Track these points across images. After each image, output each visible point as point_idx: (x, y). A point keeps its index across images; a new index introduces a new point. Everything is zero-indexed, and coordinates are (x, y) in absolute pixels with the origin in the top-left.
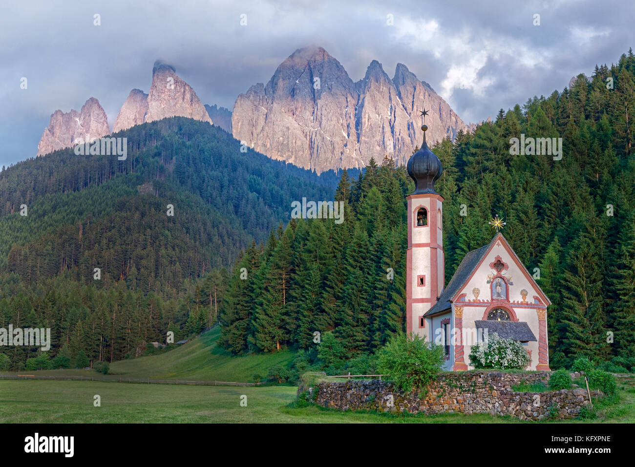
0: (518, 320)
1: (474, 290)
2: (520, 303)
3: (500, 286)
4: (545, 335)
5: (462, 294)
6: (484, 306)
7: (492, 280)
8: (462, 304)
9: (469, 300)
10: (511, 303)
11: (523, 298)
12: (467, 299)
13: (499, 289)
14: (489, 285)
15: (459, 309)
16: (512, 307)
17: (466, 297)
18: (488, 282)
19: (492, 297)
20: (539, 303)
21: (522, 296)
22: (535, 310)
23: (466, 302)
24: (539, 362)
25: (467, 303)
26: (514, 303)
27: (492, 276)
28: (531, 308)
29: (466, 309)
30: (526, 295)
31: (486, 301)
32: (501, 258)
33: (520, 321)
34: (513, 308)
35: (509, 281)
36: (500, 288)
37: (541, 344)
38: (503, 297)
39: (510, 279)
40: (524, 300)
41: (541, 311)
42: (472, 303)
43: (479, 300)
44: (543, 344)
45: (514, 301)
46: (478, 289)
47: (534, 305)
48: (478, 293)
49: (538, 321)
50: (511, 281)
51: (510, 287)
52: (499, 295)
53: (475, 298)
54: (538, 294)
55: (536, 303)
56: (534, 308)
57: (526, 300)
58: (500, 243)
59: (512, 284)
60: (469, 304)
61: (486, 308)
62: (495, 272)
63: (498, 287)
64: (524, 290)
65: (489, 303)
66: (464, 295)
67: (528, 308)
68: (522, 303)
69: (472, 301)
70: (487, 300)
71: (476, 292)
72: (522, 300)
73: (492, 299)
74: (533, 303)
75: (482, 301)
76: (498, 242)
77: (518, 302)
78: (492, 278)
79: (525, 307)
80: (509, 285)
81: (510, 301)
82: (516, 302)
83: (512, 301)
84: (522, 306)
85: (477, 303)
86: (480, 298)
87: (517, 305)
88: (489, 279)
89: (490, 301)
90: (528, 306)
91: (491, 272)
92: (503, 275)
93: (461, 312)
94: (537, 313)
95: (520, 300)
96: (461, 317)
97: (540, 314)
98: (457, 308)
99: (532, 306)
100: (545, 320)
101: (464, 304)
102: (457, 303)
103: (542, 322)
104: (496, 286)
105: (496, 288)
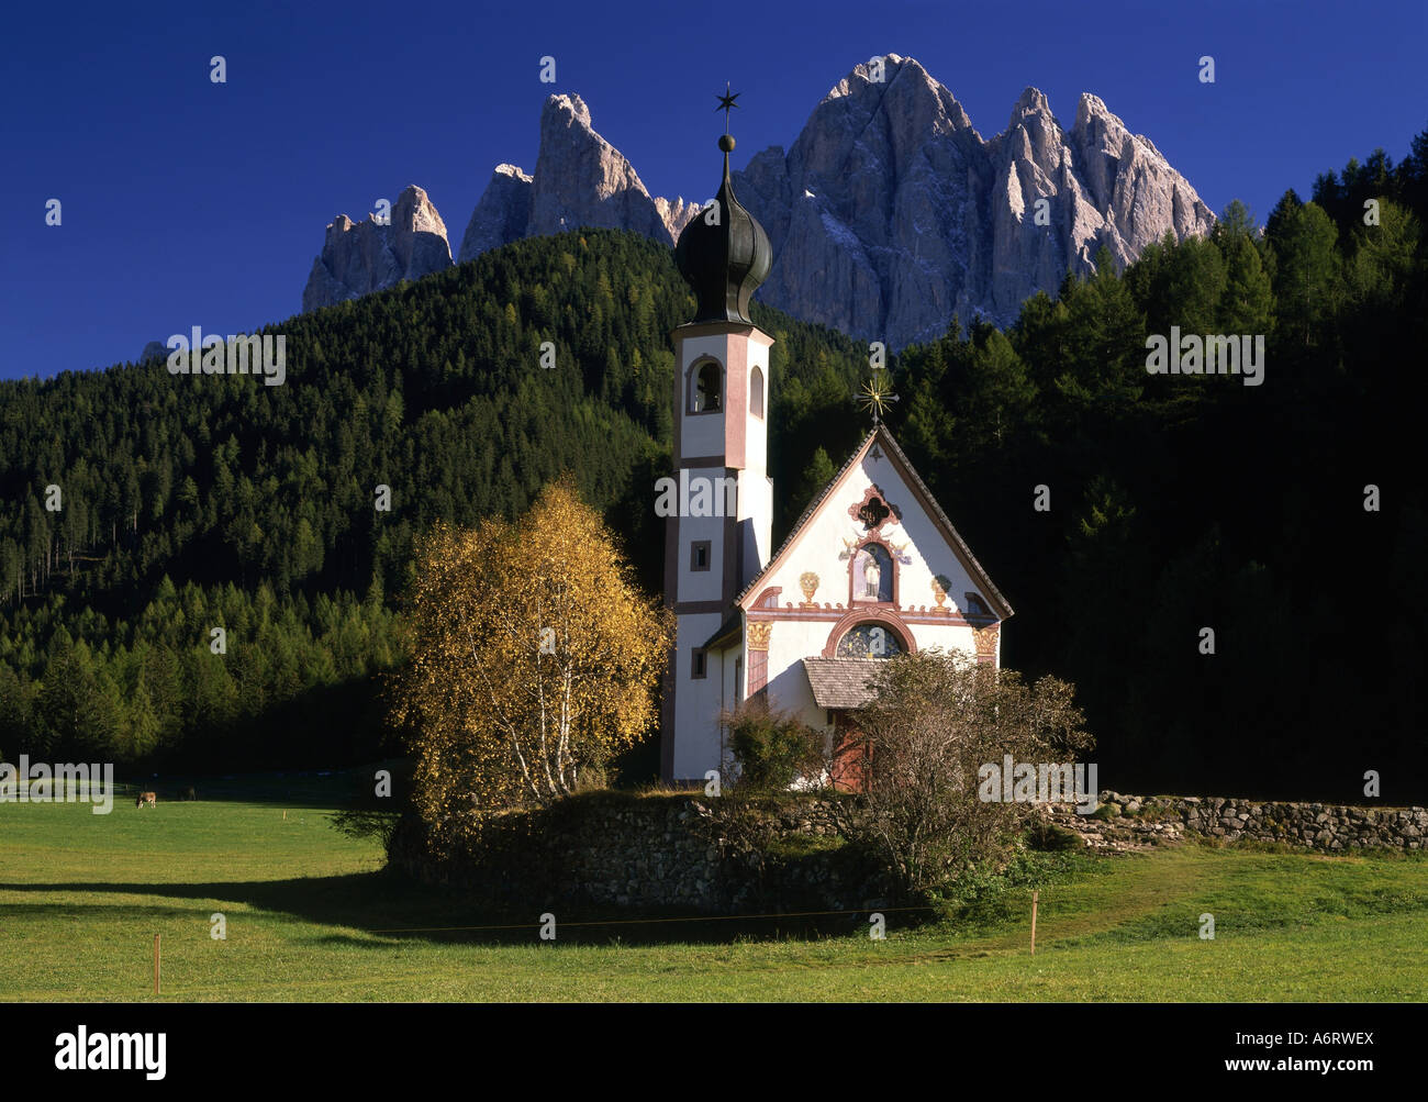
1: (803, 580)
2: (927, 610)
3: (875, 566)
5: (771, 589)
6: (829, 620)
7: (853, 550)
8: (769, 614)
9: (789, 604)
10: (905, 613)
11: (936, 597)
12: (782, 603)
14: (845, 563)
15: (759, 627)
16: (905, 622)
17: (780, 596)
18: (842, 556)
19: (851, 594)
20: (979, 611)
21: (933, 594)
22: (970, 629)
23: (779, 610)
25: (783, 610)
26: (911, 612)
27: (853, 540)
28: (958, 624)
29: (777, 626)
30: (946, 590)
31: (834, 606)
32: (881, 493)
34: (909, 626)
35: (900, 553)
36: (875, 571)
38: (883, 596)
39: (905, 546)
40: (940, 603)
41: (984, 634)
42: (796, 610)
43: (817, 605)
45: (912, 607)
46: (813, 574)
47: (967, 616)
48: (815, 586)
50: (905, 553)
51: (902, 570)
52: (871, 589)
53: (804, 600)
54: (979, 587)
55: (972, 612)
56: (965, 624)
57: (945, 604)
58: (881, 452)
59: (907, 561)
60: (789, 615)
61: (832, 624)
62: (862, 531)
63: (870, 569)
64: (941, 577)
65: (843, 611)
66: (774, 591)
67: (950, 624)
68: (933, 612)
69: (796, 606)
70: (839, 605)
71: (810, 583)
72: (936, 604)
73: (852, 602)
74: (965, 610)
75: (823, 607)
76: (877, 449)
77: (923, 608)
78: (856, 547)
79: (942, 623)
80: (900, 564)
81: (900, 607)
82: (917, 609)
83: (905, 608)
84: (934, 619)
85: (809, 611)
86: (820, 598)
87: (920, 618)
88: (845, 549)
89: (845, 607)
90: (952, 619)
91: (854, 529)
92: (886, 536)
93: (764, 636)
94: (974, 638)
95: (930, 603)
96: (766, 649)
97: (981, 639)
98: (755, 626)
99: (961, 620)
100: (994, 655)
101: (775, 614)
102: (756, 613)
103: (985, 660)
104: (866, 567)
105: (865, 572)
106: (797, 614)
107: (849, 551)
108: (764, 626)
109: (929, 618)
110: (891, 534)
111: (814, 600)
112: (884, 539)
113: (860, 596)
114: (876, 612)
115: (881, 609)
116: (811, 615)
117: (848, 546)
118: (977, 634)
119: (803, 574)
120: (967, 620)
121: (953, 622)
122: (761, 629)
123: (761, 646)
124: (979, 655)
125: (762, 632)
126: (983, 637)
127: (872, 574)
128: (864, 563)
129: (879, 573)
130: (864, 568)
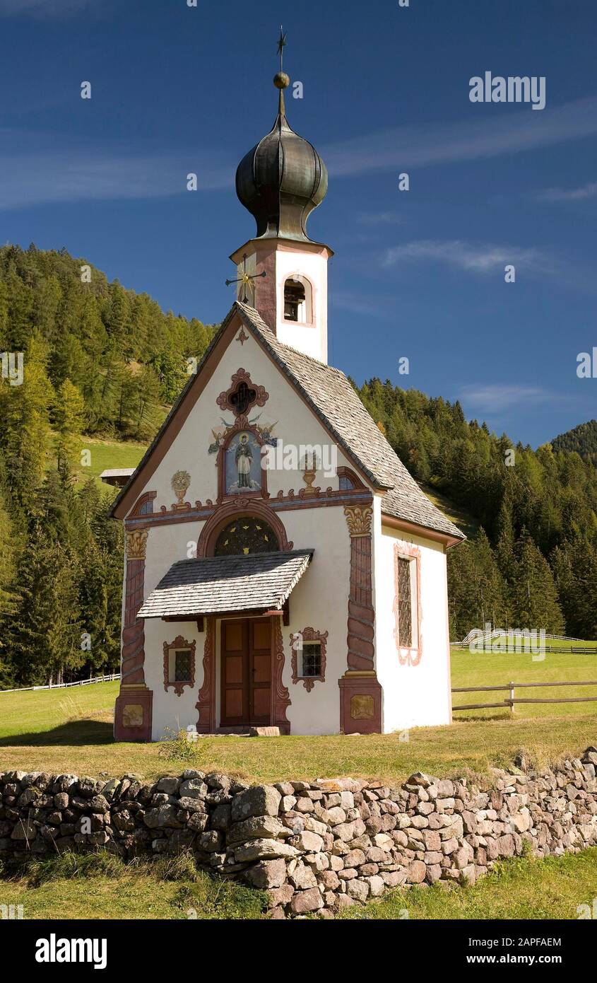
1: (176, 480)
2: (296, 493)
3: (246, 455)
5: (147, 494)
6: (200, 519)
7: (223, 442)
8: (145, 521)
9: (163, 508)
10: (273, 500)
11: (305, 479)
12: (157, 506)
13: (244, 464)
14: (214, 457)
15: (136, 535)
16: (274, 510)
17: (155, 501)
18: (212, 450)
19: (221, 489)
20: (350, 486)
21: (302, 474)
22: (341, 509)
23: (154, 516)
24: (349, 665)
25: (157, 515)
26: (280, 498)
27: (222, 430)
28: (329, 504)
29: (153, 532)
31: (204, 504)
32: (248, 376)
33: (296, 548)
34: (278, 514)
35: (267, 435)
36: (247, 460)
37: (356, 610)
39: (272, 428)
40: (309, 484)
41: (357, 511)
42: (170, 513)
43: (188, 504)
44: (361, 610)
45: (281, 492)
46: (184, 473)
47: (337, 494)
48: (186, 486)
49: (349, 541)
50: (272, 434)
52: (242, 480)
53: (177, 500)
55: (344, 488)
56: (337, 503)
57: (314, 485)
59: (275, 443)
60: (165, 519)
61: (203, 523)
62: (230, 417)
63: (242, 458)
65: (213, 507)
66: (150, 496)
67: (320, 505)
68: (302, 495)
69: (169, 508)
70: (209, 501)
72: (304, 485)
73: (223, 496)
74: (336, 487)
75: (194, 506)
76: (242, 331)
77: (292, 492)
78: (224, 437)
79: (312, 506)
81: (269, 495)
82: (286, 494)
83: (273, 494)
84: (304, 502)
85: (181, 511)
86: (191, 498)
87: (289, 503)
88: (214, 441)
89: (214, 503)
90: (321, 500)
91: (223, 420)
92: (253, 421)
93: (141, 545)
94: (346, 517)
95: (299, 485)
96: (143, 558)
97: (354, 518)
98: (133, 535)
99: (331, 499)
100: (369, 534)
101: (151, 520)
102: (134, 522)
103: (359, 542)
104: (238, 457)
105: (237, 462)
106: (171, 517)
107: (218, 443)
108: (141, 534)
109: (300, 502)
110: (258, 417)
111: (185, 500)
112: (251, 424)
113: (232, 486)
114: (244, 504)
115: (249, 499)
116: (182, 516)
117: (218, 439)
118: (349, 513)
119: (175, 475)
120: (338, 498)
121: (323, 503)
122: (137, 538)
123: (139, 555)
124: (353, 536)
125: (138, 540)
126: (355, 515)
127: (244, 462)
128: (236, 453)
129: (250, 461)
130: (236, 457)
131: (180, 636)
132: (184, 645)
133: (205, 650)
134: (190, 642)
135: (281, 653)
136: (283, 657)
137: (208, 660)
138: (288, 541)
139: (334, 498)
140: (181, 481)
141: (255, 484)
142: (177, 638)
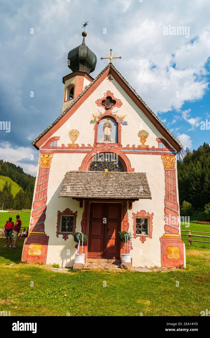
0: (134, 169)
1: (71, 133)
2: (136, 147)
3: (109, 127)
4: (175, 191)
5: (54, 138)
6: (84, 152)
7: (97, 120)
8: (52, 150)
9: (63, 145)
10: (124, 148)
11: (141, 141)
12: (59, 144)
13: (108, 131)
14: (93, 125)
15: (46, 156)
16: (124, 153)
17: (58, 141)
18: (92, 122)
19: (96, 139)
20: (164, 147)
21: (139, 139)
22: (160, 156)
23: (57, 148)
24: (165, 230)
25: (59, 148)
26: (128, 147)
27: (98, 115)
28: (153, 154)
29: (56, 155)
30: (146, 137)
31: (86, 146)
32: (112, 94)
33: (136, 171)
34: (127, 155)
35: (122, 120)
36: (109, 129)
37: (169, 204)
38: (113, 140)
39: (124, 117)
40: (143, 143)
41: (168, 158)
42: (66, 148)
43: (77, 145)
44: (171, 204)
45: (128, 145)
46: (76, 131)
47: (157, 149)
48: (76, 136)
49: (164, 171)
50: (124, 120)
51: (123, 128)
52: (107, 138)
53: (71, 142)
54: (163, 135)
55: (161, 147)
56: (157, 154)
57: (146, 144)
58: (112, 77)
59: (125, 124)
60: (63, 150)
61: (85, 154)
62: (102, 110)
63: (106, 128)
64: (143, 131)
65: (91, 148)
66: (55, 139)
67: (149, 153)
68: (139, 148)
69: (66, 145)
70: (89, 145)
72: (141, 144)
73: (96, 143)
74: (156, 147)
75: (80, 146)
76: (110, 76)
77: (134, 146)
78: (99, 118)
79: (144, 153)
80: (121, 125)
81: (122, 146)
82: (131, 146)
83: (124, 146)
84: (140, 151)
85: (73, 148)
86: (79, 142)
87: (132, 151)
88: (93, 119)
89: (92, 146)
90: (149, 151)
91: (98, 110)
92: (115, 113)
93: (48, 161)
94: (162, 160)
95: (138, 143)
96: (49, 167)
97: (166, 161)
98: (44, 156)
99: (155, 152)
100: (174, 169)
101: (55, 150)
102: (45, 149)
103: (169, 172)
104: (104, 127)
105: (104, 130)
106: (67, 150)
107: (95, 120)
108: (49, 156)
109: (138, 151)
110: (117, 112)
111: (76, 142)
112: (113, 114)
113: (101, 140)
114: (109, 148)
115: (111, 147)
116: (74, 150)
117: (95, 118)
118: (164, 159)
119: (71, 131)
120: (158, 151)
121: (150, 153)
122: (46, 158)
123: (46, 165)
124: (166, 169)
125: (47, 159)
126: (167, 160)
127: (107, 130)
128: (104, 126)
129: (111, 130)
130: (103, 128)
131: (68, 209)
132: (70, 214)
133: (83, 217)
134: (74, 212)
135: (127, 222)
136: (128, 224)
137: (84, 222)
138: (132, 168)
139: (156, 151)
140: (74, 134)
141: (113, 141)
142: (66, 209)
